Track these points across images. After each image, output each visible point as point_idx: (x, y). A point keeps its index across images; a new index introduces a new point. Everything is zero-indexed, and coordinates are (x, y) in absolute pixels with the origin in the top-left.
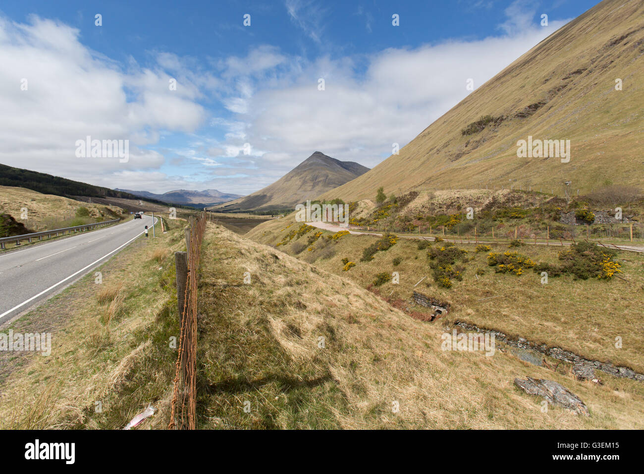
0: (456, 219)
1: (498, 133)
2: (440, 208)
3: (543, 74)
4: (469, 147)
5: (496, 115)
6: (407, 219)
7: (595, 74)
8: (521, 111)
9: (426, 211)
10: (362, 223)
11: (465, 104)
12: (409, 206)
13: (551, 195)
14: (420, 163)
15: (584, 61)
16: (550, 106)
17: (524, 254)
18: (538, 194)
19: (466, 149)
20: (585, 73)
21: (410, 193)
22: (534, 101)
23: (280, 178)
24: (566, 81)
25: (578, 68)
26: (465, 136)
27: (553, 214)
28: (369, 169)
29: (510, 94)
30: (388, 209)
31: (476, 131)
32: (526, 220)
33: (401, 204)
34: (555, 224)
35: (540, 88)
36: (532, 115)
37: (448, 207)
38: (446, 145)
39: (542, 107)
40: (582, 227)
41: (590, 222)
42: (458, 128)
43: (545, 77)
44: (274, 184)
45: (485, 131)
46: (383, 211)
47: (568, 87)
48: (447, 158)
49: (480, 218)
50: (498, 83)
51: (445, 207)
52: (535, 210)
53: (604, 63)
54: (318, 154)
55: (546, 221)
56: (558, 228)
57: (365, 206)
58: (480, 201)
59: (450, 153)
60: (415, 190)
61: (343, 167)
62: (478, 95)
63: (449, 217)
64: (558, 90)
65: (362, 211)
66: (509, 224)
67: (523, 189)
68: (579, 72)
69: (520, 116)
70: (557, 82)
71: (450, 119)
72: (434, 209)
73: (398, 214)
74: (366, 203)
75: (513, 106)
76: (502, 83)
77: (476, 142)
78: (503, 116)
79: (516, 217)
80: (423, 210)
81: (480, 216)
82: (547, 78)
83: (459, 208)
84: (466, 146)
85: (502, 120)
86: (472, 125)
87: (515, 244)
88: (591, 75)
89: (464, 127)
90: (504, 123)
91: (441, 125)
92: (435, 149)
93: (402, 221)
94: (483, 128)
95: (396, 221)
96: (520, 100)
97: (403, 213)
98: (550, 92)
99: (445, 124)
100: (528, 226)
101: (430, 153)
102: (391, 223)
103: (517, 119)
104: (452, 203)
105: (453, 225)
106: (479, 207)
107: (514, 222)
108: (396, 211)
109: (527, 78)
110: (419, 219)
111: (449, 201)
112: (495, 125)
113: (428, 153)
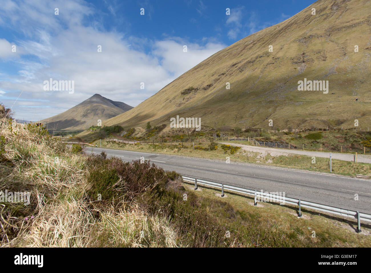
0: (183, 136)
1: (196, 96)
2: (176, 132)
3: (212, 72)
4: (184, 101)
5: (195, 87)
6: (163, 137)
7: (228, 77)
8: (205, 87)
9: (171, 133)
10: (141, 139)
11: (182, 78)
12: (163, 131)
13: (211, 127)
14: (162, 106)
15: (225, 70)
16: (214, 87)
17: (202, 146)
18: (208, 127)
19: (183, 101)
20: (225, 75)
21: (163, 125)
22: (209, 83)
23: (67, 110)
24: (220, 77)
25: (223, 73)
26: (182, 95)
27: (211, 134)
28: (133, 107)
29: (201, 78)
30: (153, 132)
31: (187, 93)
32: (204, 136)
33: (159, 130)
34: (212, 137)
35: (211, 78)
36: (208, 89)
37: (179, 132)
38: (174, 98)
39: (212, 86)
40: (218, 138)
41: (219, 137)
42: (179, 90)
43: (212, 73)
44: (62, 114)
45: (191, 94)
46: (151, 134)
47: (220, 80)
48: (175, 105)
49: (191, 136)
50: (195, 71)
51: (178, 131)
52: (207, 133)
53: (230, 73)
54: (97, 96)
55: (209, 137)
56: (212, 139)
57: (139, 130)
58: (190, 129)
59: (176, 103)
60: (164, 123)
61: (115, 105)
62: (188, 75)
63: (180, 136)
64: (217, 80)
65: (138, 133)
66: (200, 138)
67: (204, 125)
68: (223, 74)
69: (204, 89)
70: (216, 77)
71: (176, 85)
72: (174, 133)
73: (158, 135)
74: (139, 129)
75: (202, 84)
76: (197, 71)
77: (188, 98)
78: (198, 88)
79: (202, 136)
80: (169, 133)
81: (191, 135)
82: (213, 74)
83: (183, 132)
84: (183, 100)
85: (198, 90)
86: (186, 90)
87: (200, 144)
88: (227, 77)
89: (182, 90)
90: (198, 91)
91: (171, 87)
92: (169, 100)
93: (161, 138)
94: (190, 92)
95: (158, 138)
96: (204, 82)
97: (161, 134)
98: (214, 80)
99: (173, 87)
100: (205, 138)
101: (167, 102)
102: (156, 139)
103: (203, 90)
104: (181, 130)
105: (182, 139)
106: (190, 132)
107: (201, 137)
108: (157, 133)
109: (206, 72)
110: (169, 137)
111: (179, 130)
112: (195, 92)
113: (165, 102)
